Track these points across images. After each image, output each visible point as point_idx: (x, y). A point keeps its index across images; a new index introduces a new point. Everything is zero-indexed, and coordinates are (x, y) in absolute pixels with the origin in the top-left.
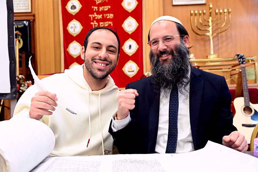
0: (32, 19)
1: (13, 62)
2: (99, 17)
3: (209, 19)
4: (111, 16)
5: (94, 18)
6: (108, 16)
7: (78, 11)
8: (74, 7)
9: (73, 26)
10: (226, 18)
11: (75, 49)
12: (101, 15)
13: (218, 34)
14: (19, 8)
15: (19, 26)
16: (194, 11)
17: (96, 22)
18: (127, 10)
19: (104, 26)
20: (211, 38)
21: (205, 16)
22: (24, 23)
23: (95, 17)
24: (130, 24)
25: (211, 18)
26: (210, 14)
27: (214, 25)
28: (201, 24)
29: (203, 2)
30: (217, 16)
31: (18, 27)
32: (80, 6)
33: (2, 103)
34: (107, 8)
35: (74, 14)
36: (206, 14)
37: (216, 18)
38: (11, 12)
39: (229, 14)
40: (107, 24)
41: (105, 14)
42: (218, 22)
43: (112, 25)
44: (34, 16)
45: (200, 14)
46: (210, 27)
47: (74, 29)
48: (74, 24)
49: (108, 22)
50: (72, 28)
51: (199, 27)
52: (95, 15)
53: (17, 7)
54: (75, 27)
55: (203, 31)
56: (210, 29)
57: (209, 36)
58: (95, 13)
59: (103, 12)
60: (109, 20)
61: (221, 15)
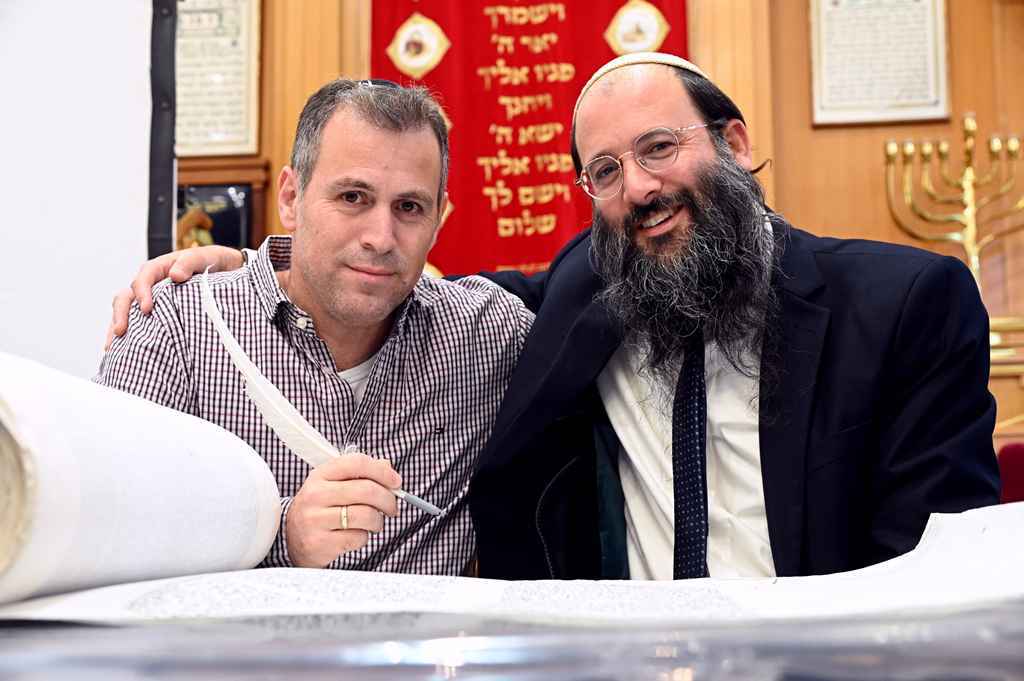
0: (258, 181)
2: (519, 168)
3: (962, 175)
4: (563, 162)
5: (497, 172)
6: (551, 163)
12: (526, 160)
13: (1001, 235)
15: (210, 208)
16: (901, 146)
17: (507, 186)
19: (536, 200)
20: (973, 252)
21: (945, 165)
22: (228, 195)
23: (501, 167)
25: (969, 177)
26: (969, 158)
27: (985, 200)
28: (932, 197)
29: (940, 112)
30: (996, 163)
34: (547, 132)
36: (952, 157)
37: (994, 169)
40: (547, 193)
41: (542, 154)
42: (1003, 190)
43: (566, 198)
44: (267, 167)
45: (925, 158)
46: (964, 206)
49: (550, 187)
51: (922, 210)
52: (503, 158)
53: (207, 134)
55: (940, 227)
56: (968, 215)
57: (961, 247)
58: (502, 153)
59: (534, 149)
60: (556, 177)
61: (1014, 162)
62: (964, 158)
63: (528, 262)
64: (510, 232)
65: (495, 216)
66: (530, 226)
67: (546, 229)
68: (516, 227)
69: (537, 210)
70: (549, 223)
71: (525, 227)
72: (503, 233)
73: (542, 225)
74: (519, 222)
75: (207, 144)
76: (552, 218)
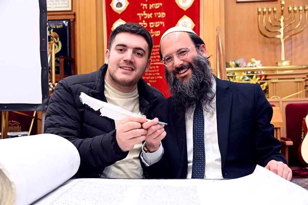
0: (72, 19)
1: (45, 68)
2: (149, 16)
3: (280, 18)
4: (163, 15)
5: (143, 17)
6: (159, 15)
7: (124, 9)
8: (119, 5)
10: (301, 17)
12: (151, 14)
13: (291, 36)
14: (58, 6)
15: (58, 27)
16: (263, 9)
17: (145, 22)
18: (181, 7)
19: (154, 26)
20: (282, 41)
21: (275, 15)
22: (63, 23)
23: (144, 16)
24: (185, 25)
25: (282, 18)
26: (282, 13)
27: (287, 25)
28: (271, 24)
30: (290, 14)
31: (56, 27)
32: (126, 3)
33: (34, 115)
34: (158, 6)
35: (120, 13)
36: (277, 12)
37: (289, 17)
38: (44, 11)
39: (305, 12)
40: (158, 24)
41: (156, 12)
42: (292, 22)
43: (164, 25)
44: (75, 15)
45: (269, 13)
46: (281, 27)
49: (159, 22)
51: (268, 28)
52: (144, 14)
53: (56, 4)
55: (273, 34)
56: (282, 30)
57: (279, 39)
58: (144, 12)
59: (154, 11)
60: (160, 19)
61: (295, 13)
62: (280, 12)
66: (153, 34)
67: (157, 35)
69: (155, 29)
70: (158, 33)
73: (156, 33)
75: (56, 7)
76: (159, 32)
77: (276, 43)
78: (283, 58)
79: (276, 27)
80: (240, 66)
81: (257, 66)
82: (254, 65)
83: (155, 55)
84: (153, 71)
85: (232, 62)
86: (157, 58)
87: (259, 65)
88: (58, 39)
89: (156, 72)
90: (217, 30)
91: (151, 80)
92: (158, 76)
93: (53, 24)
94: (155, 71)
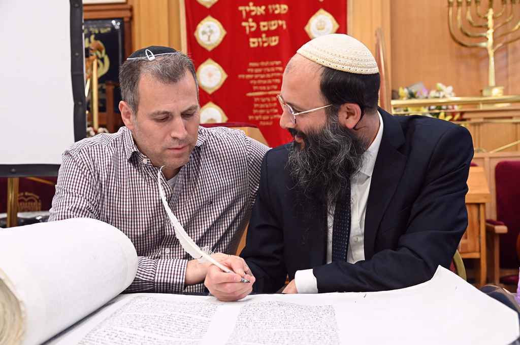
0: (127, 17)
1: (80, 103)
2: (260, 11)
3: (487, 12)
4: (283, 8)
5: (248, 14)
6: (276, 9)
7: (216, 0)
9: (208, 30)
11: (210, 75)
12: (263, 8)
13: (506, 44)
15: (103, 31)
17: (253, 21)
19: (269, 28)
20: (491, 53)
21: (479, 7)
22: (112, 24)
23: (251, 11)
24: (321, 25)
25: (491, 12)
26: (491, 3)
27: (499, 25)
28: (471, 23)
30: (504, 6)
31: (99, 32)
35: (208, 6)
36: (481, 2)
37: (504, 10)
38: (77, 5)
40: (274, 25)
41: (271, 4)
42: (508, 20)
43: (285, 27)
44: (131, 9)
45: (468, 3)
46: (488, 29)
47: (209, 37)
48: (209, 27)
49: (276, 22)
50: (204, 33)
51: (466, 30)
52: (251, 7)
54: (211, 32)
55: (475, 39)
56: (490, 34)
57: (485, 49)
58: (251, 4)
60: (278, 17)
61: (514, 5)
62: (488, 3)
63: (265, 61)
64: (256, 45)
65: (248, 38)
66: (266, 42)
67: (274, 44)
68: (259, 43)
69: (270, 33)
70: (275, 41)
71: (263, 42)
72: (252, 45)
73: (272, 41)
74: (260, 40)
76: (277, 38)
77: (481, 57)
78: (492, 82)
79: (479, 29)
80: (417, 95)
81: (447, 96)
82: (442, 94)
83: (271, 78)
84: (267, 106)
85: (403, 89)
86: (273, 84)
87: (450, 94)
88: (104, 51)
89: (272, 108)
90: (376, 35)
91: (263, 120)
92: (276, 114)
93: (95, 26)
94: (270, 105)
